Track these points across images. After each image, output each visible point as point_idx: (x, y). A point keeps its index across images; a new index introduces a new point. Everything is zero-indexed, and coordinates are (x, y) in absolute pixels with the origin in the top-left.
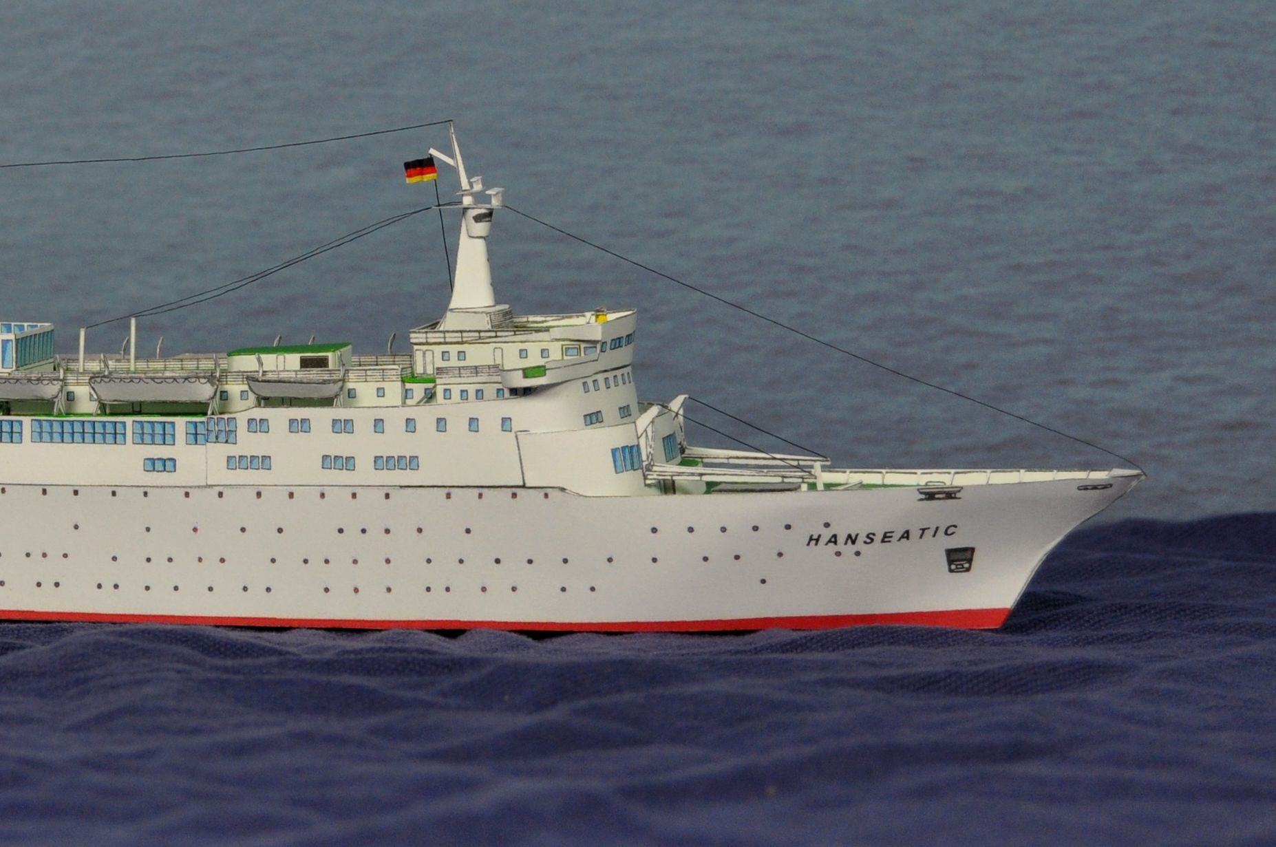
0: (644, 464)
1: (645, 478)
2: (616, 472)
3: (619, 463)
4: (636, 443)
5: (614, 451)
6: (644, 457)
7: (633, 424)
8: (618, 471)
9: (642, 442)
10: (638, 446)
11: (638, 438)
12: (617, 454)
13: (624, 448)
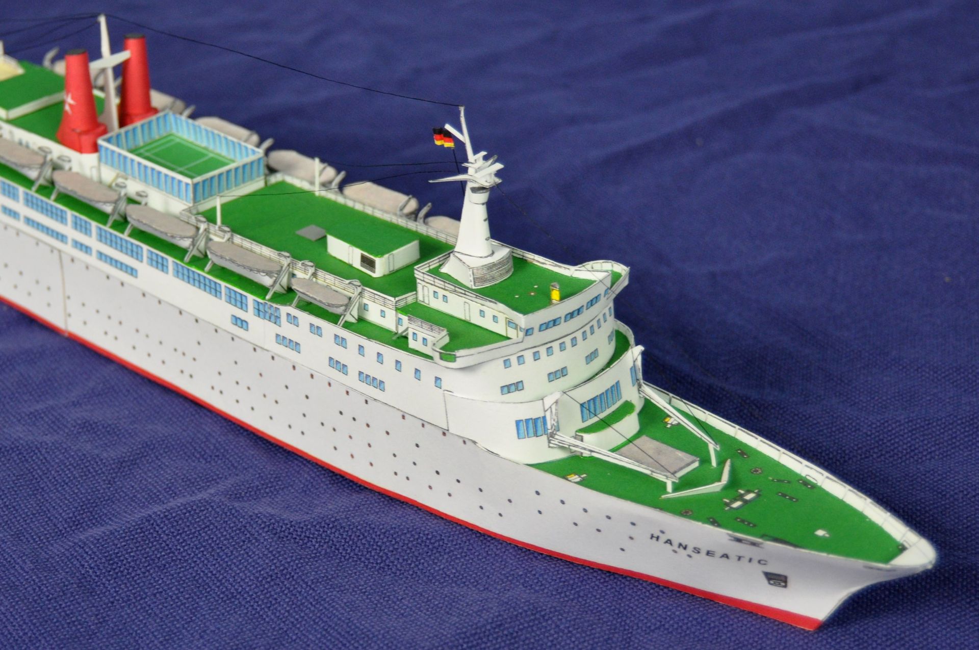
0: (549, 431)
1: (549, 442)
2: (519, 438)
3: (521, 431)
4: (543, 415)
5: (518, 423)
6: (549, 426)
7: (541, 401)
8: (520, 437)
9: (548, 414)
10: (544, 418)
11: (545, 411)
12: (521, 424)
13: (527, 421)
